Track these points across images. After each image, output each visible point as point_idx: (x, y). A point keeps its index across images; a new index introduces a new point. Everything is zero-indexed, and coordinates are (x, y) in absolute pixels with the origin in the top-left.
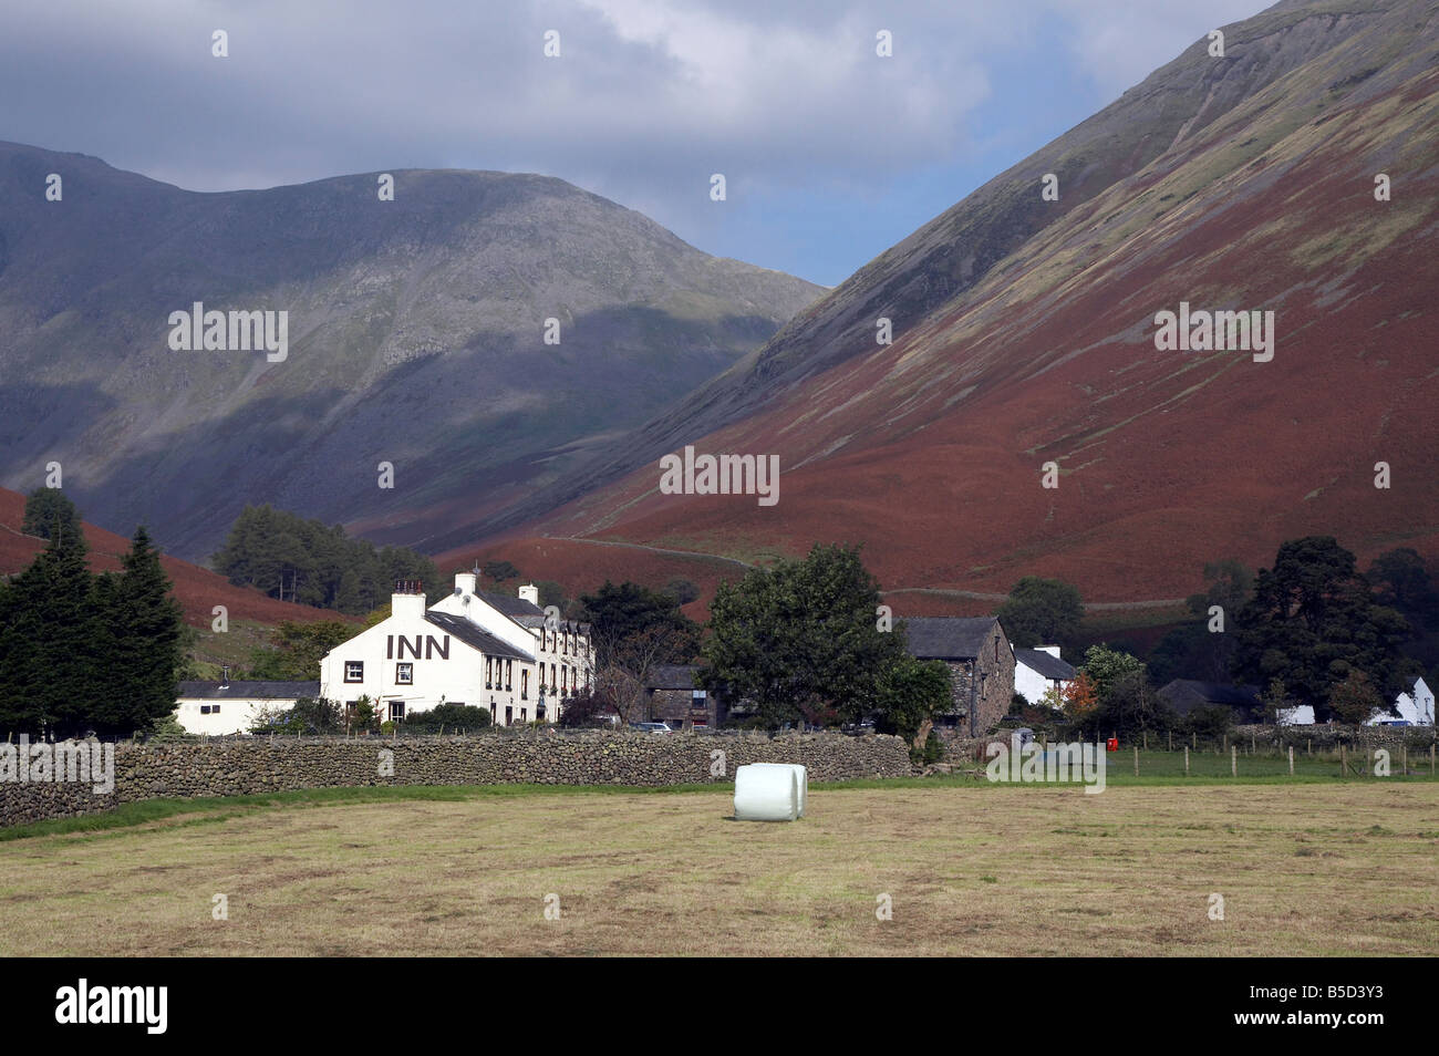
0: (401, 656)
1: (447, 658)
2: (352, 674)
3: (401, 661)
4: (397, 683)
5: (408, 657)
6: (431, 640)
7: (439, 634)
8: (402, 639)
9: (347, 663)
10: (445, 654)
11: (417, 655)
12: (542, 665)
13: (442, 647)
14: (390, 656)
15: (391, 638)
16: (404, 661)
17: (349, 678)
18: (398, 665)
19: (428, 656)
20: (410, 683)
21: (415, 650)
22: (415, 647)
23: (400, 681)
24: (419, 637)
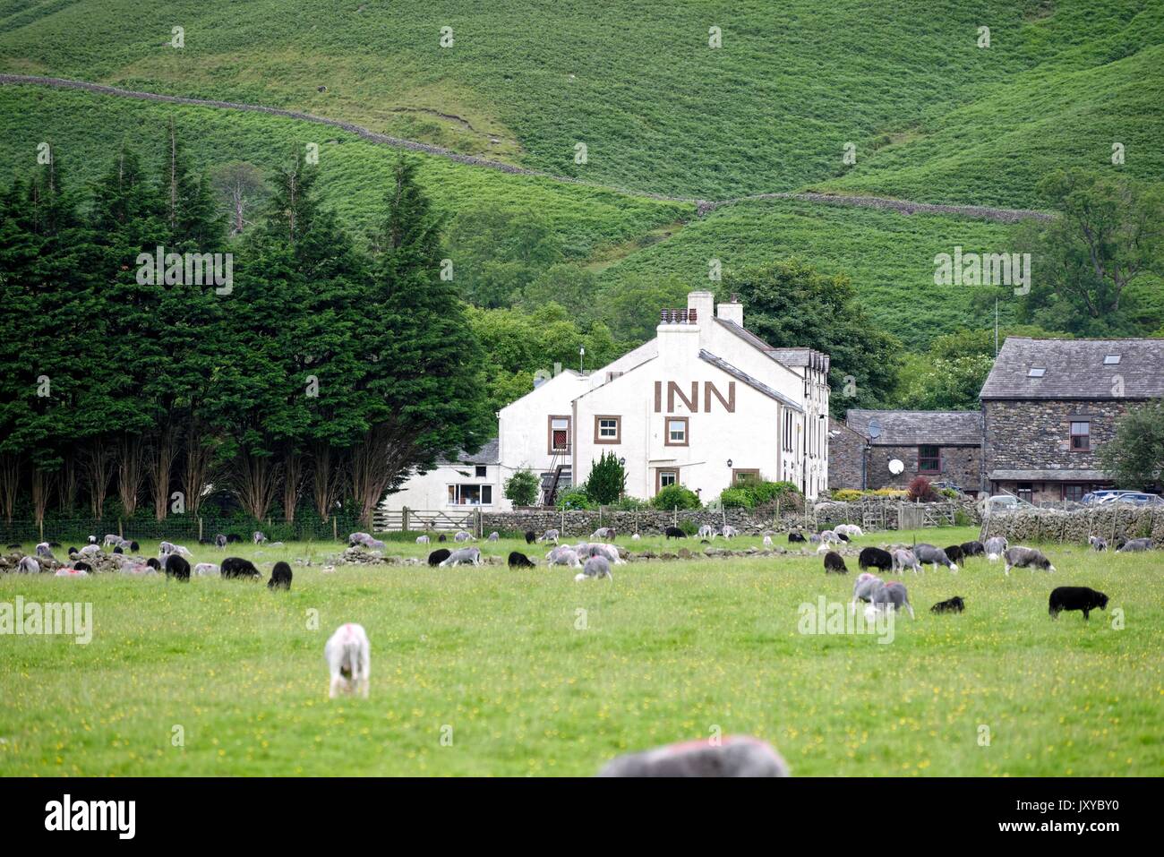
0: (671, 408)
1: (733, 411)
2: (604, 432)
3: (671, 415)
4: (667, 444)
5: (681, 410)
6: (710, 387)
7: (722, 381)
8: (673, 386)
9: (597, 418)
10: (730, 407)
11: (693, 407)
13: (726, 398)
14: (658, 409)
15: (658, 385)
16: (676, 415)
17: (601, 437)
18: (668, 420)
19: (708, 409)
20: (686, 444)
21: (690, 400)
22: (689, 397)
23: (671, 441)
24: (695, 385)
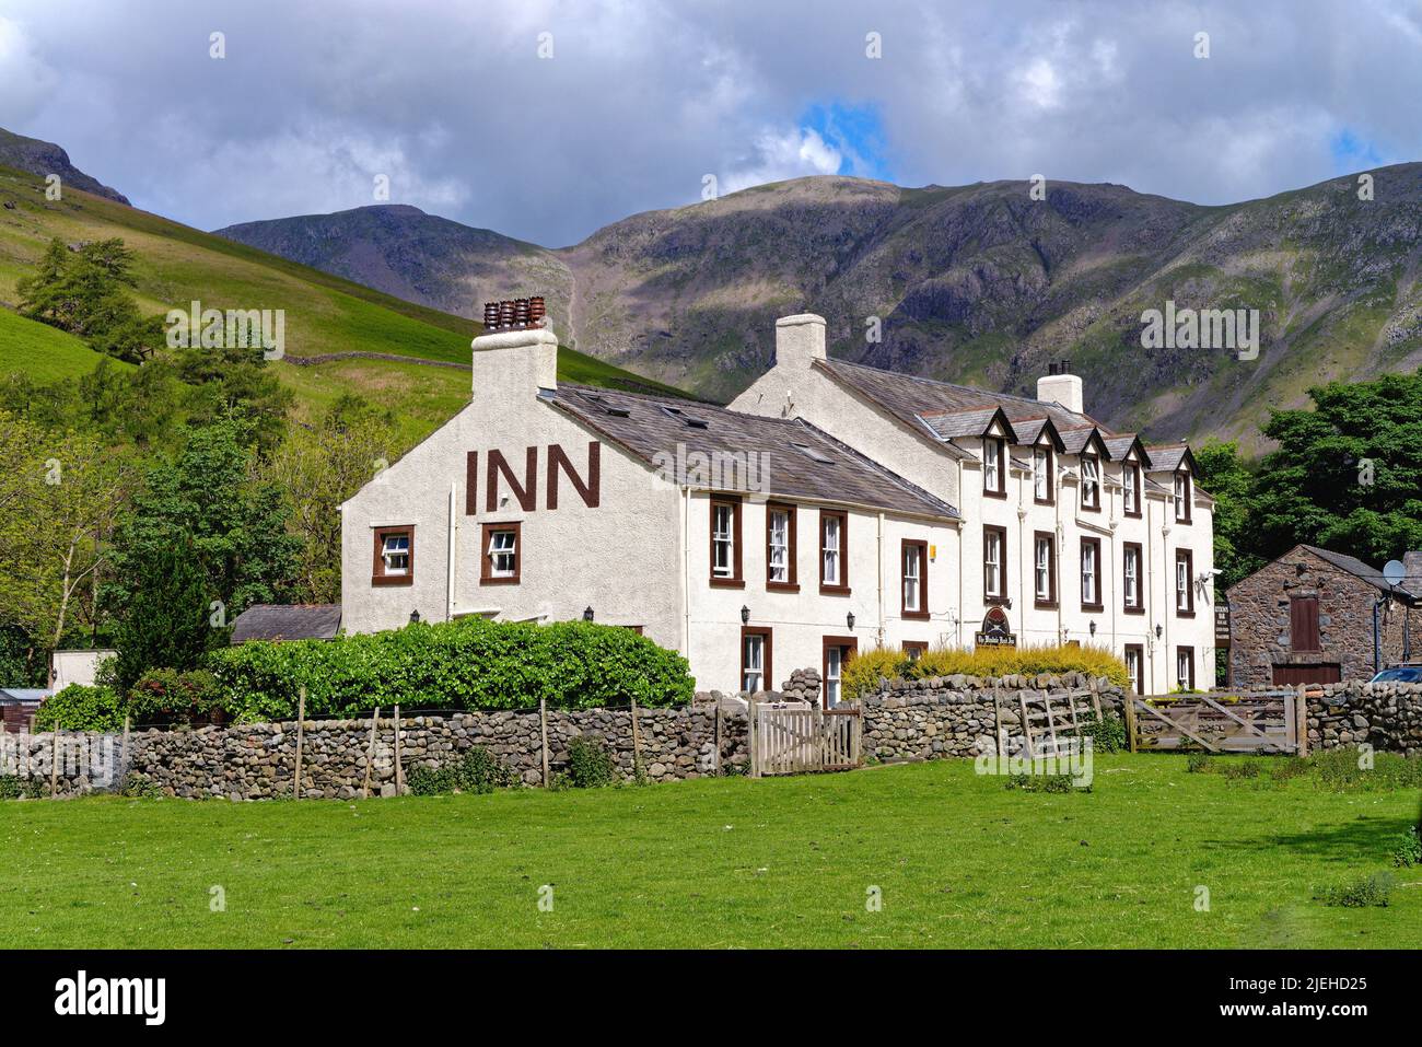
0: (492, 505)
1: (597, 504)
2: (392, 563)
3: (492, 519)
4: (486, 580)
5: (508, 506)
6: (556, 454)
7: (576, 444)
8: (496, 459)
9: (380, 534)
10: (591, 496)
11: (528, 502)
12: (995, 535)
13: (585, 479)
14: (471, 510)
15: (472, 457)
16: (499, 516)
17: (389, 572)
18: (491, 530)
19: (552, 503)
20: (515, 581)
21: (524, 486)
22: (522, 480)
23: (495, 573)
24: (532, 453)
